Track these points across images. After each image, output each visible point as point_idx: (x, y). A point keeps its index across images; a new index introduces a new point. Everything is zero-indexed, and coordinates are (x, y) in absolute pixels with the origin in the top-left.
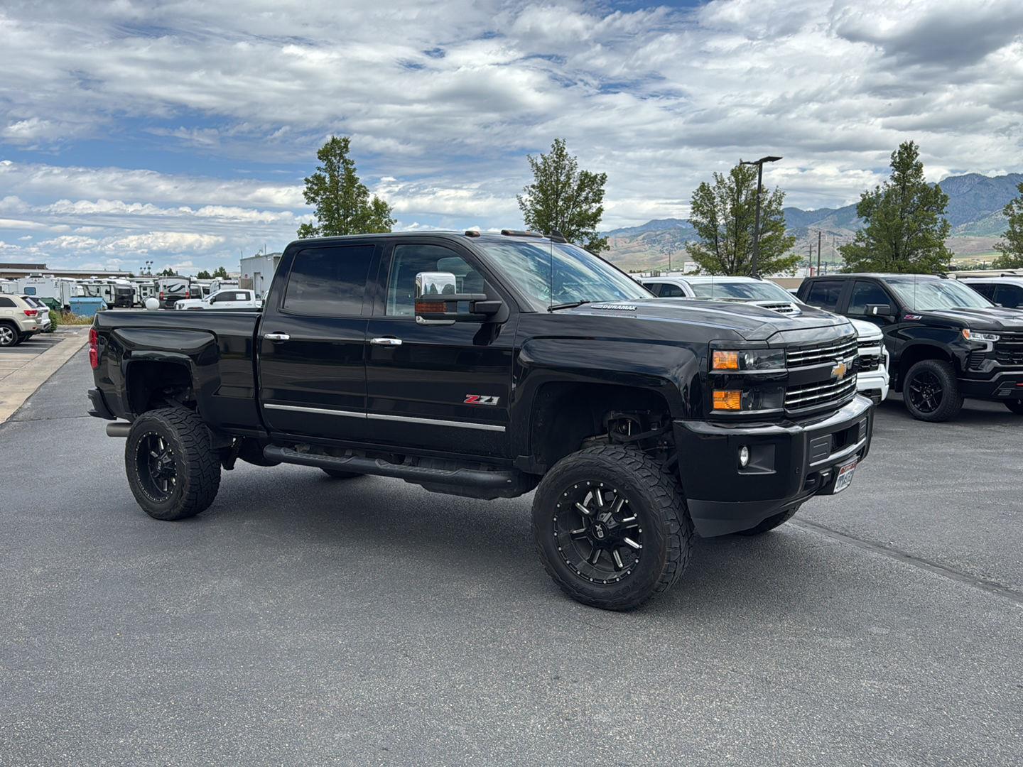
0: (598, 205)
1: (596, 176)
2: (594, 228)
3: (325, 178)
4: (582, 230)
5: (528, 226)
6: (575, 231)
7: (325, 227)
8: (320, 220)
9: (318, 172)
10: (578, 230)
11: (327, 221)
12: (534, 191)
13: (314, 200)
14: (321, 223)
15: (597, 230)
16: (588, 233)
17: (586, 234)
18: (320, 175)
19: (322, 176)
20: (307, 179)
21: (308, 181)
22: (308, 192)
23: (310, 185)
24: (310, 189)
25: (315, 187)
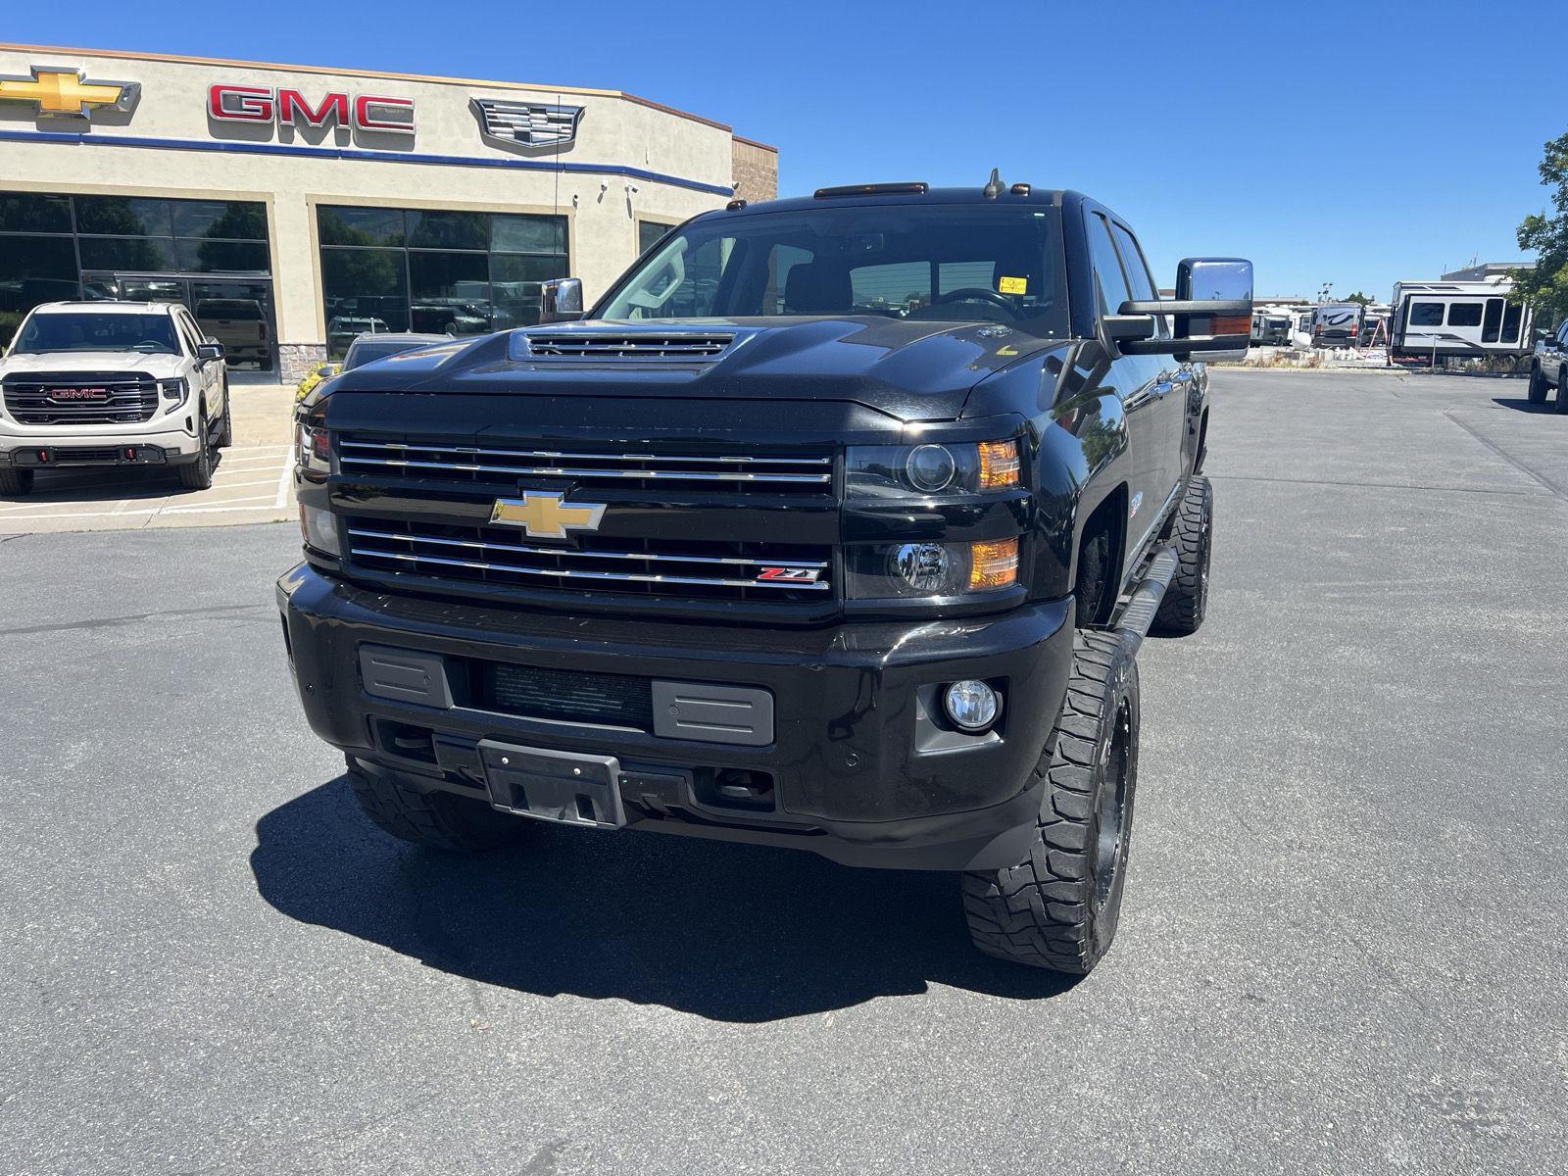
8: (1560, 209)
13: (1556, 176)
20: (1548, 145)
21: (1549, 146)
22: (1546, 165)
23: (1552, 154)
24: (1552, 160)
25: (1561, 156)
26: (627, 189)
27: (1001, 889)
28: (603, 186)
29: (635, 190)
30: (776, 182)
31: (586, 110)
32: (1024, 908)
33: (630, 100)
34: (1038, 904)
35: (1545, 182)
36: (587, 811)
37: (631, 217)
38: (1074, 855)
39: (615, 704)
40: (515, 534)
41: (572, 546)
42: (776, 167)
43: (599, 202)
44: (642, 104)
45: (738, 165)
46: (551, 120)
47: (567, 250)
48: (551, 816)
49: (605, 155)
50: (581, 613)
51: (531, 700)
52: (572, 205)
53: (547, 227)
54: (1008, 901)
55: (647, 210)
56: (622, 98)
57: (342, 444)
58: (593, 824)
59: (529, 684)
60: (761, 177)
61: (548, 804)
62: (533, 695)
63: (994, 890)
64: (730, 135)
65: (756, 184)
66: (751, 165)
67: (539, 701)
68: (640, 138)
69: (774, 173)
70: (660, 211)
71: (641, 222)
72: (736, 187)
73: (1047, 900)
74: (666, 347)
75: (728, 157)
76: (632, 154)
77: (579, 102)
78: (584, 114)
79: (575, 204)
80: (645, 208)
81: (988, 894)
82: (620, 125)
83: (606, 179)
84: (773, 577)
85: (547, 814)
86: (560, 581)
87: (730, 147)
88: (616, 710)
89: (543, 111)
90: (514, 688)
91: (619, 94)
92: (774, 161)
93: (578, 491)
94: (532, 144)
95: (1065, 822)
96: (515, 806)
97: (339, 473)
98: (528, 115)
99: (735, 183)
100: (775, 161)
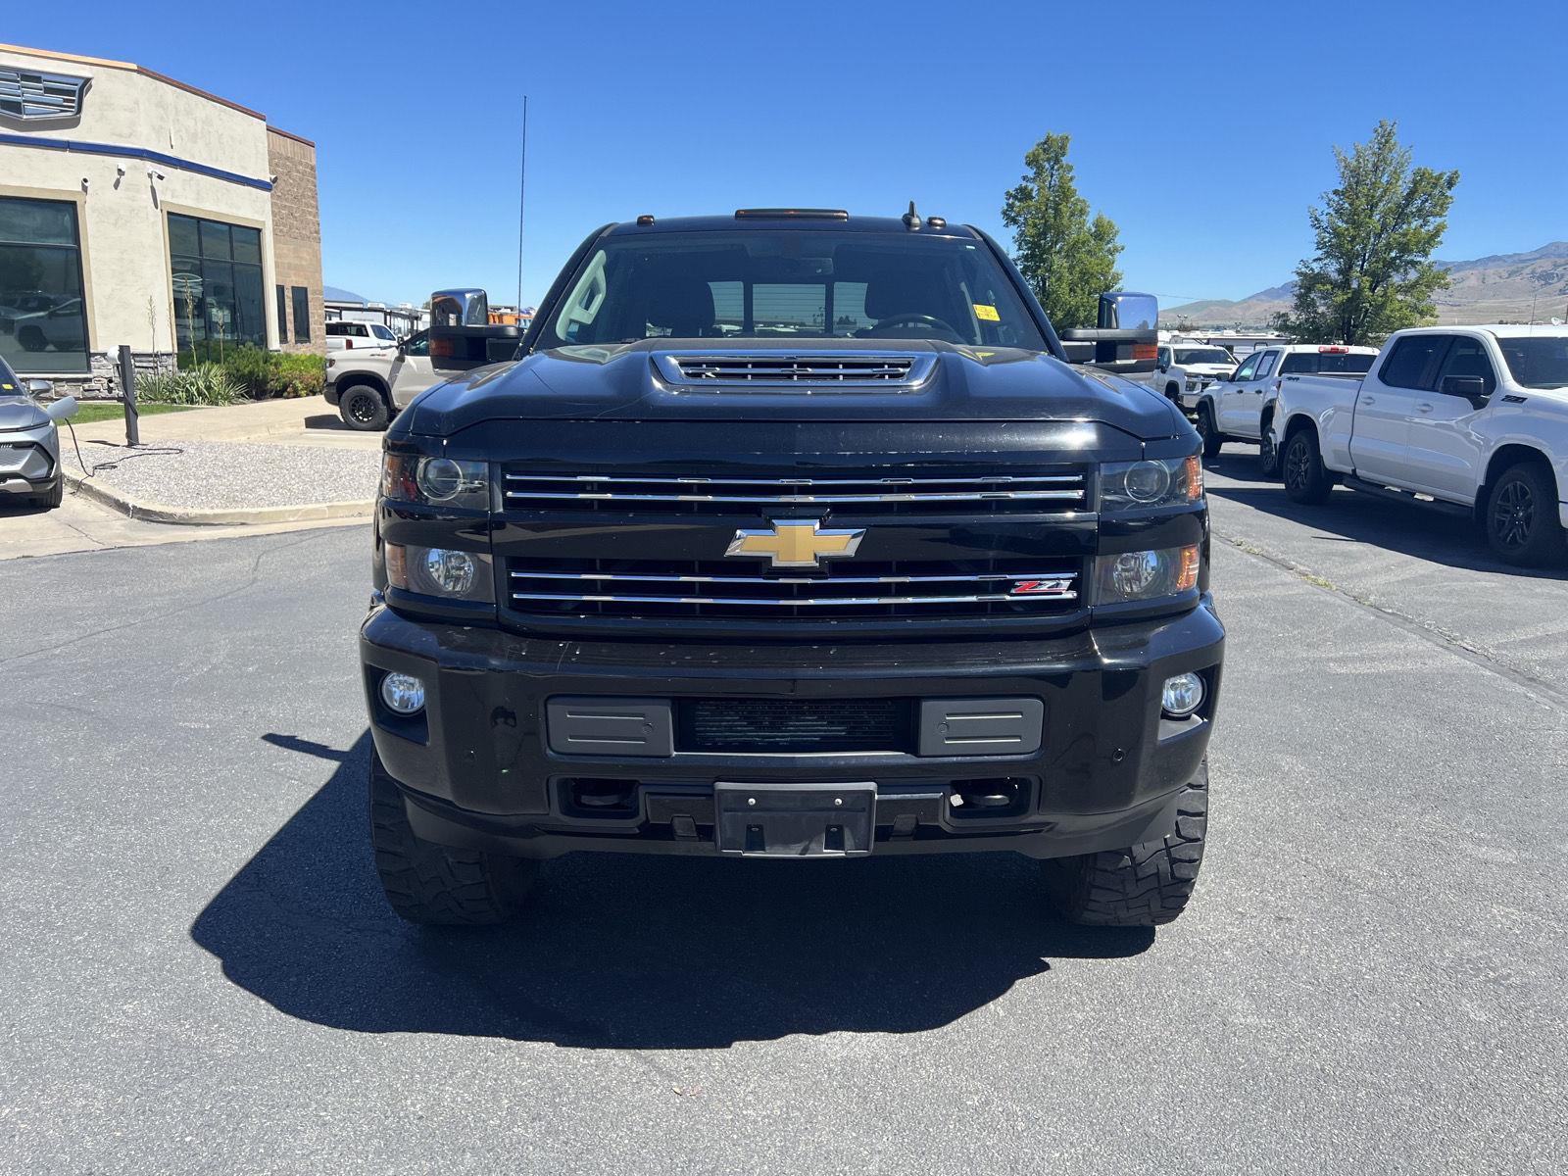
0: (1439, 220)
1: (1440, 176)
2: (1426, 254)
3: (1032, 190)
4: (1408, 258)
5: (1320, 252)
6: (1395, 258)
7: (1026, 258)
8: (1019, 249)
9: (1024, 184)
10: (1400, 258)
11: (1029, 249)
12: (1336, 199)
13: (1014, 221)
14: (1021, 252)
15: (1431, 258)
16: (1417, 263)
17: (1414, 264)
18: (1026, 187)
19: (1030, 188)
20: (1008, 193)
21: (1009, 195)
22: (1007, 210)
23: (1011, 201)
24: (1011, 206)
25: (1017, 203)
26: (150, 176)
27: (1133, 859)
28: (119, 170)
29: (161, 178)
30: (315, 178)
31: (93, 82)
32: (1152, 872)
33: (147, 75)
34: (1164, 865)
35: (1006, 226)
36: (835, 842)
37: (157, 208)
38: (1198, 818)
39: (839, 731)
40: (756, 565)
41: (823, 573)
42: (314, 163)
43: (116, 189)
44: (163, 81)
45: (273, 156)
46: (48, 90)
47: (77, 240)
48: (793, 853)
49: (120, 136)
50: (826, 641)
51: (737, 737)
52: (80, 189)
53: (49, 214)
54: (1138, 868)
55: (174, 201)
56: (138, 72)
57: (508, 477)
58: (841, 854)
59: (735, 721)
60: (298, 171)
61: (787, 841)
62: (740, 731)
63: (1127, 860)
64: (265, 123)
65: (294, 180)
66: (287, 158)
67: (748, 737)
68: (162, 118)
69: (312, 168)
70: (190, 203)
71: (169, 213)
72: (275, 181)
73: (1173, 861)
74: (841, 370)
75: (264, 148)
76: (154, 136)
77: (84, 72)
78: (91, 86)
79: (85, 189)
80: (173, 197)
81: (1121, 866)
82: (137, 103)
83: (123, 163)
84: (1028, 591)
85: (788, 851)
86: (795, 610)
87: (264, 137)
88: (841, 737)
89: (38, 79)
90: (721, 726)
91: (135, 67)
92: (312, 157)
93: (835, 517)
94: (25, 117)
95: (1190, 791)
96: (750, 848)
97: (501, 510)
98: (18, 82)
99: (273, 177)
100: (312, 155)
